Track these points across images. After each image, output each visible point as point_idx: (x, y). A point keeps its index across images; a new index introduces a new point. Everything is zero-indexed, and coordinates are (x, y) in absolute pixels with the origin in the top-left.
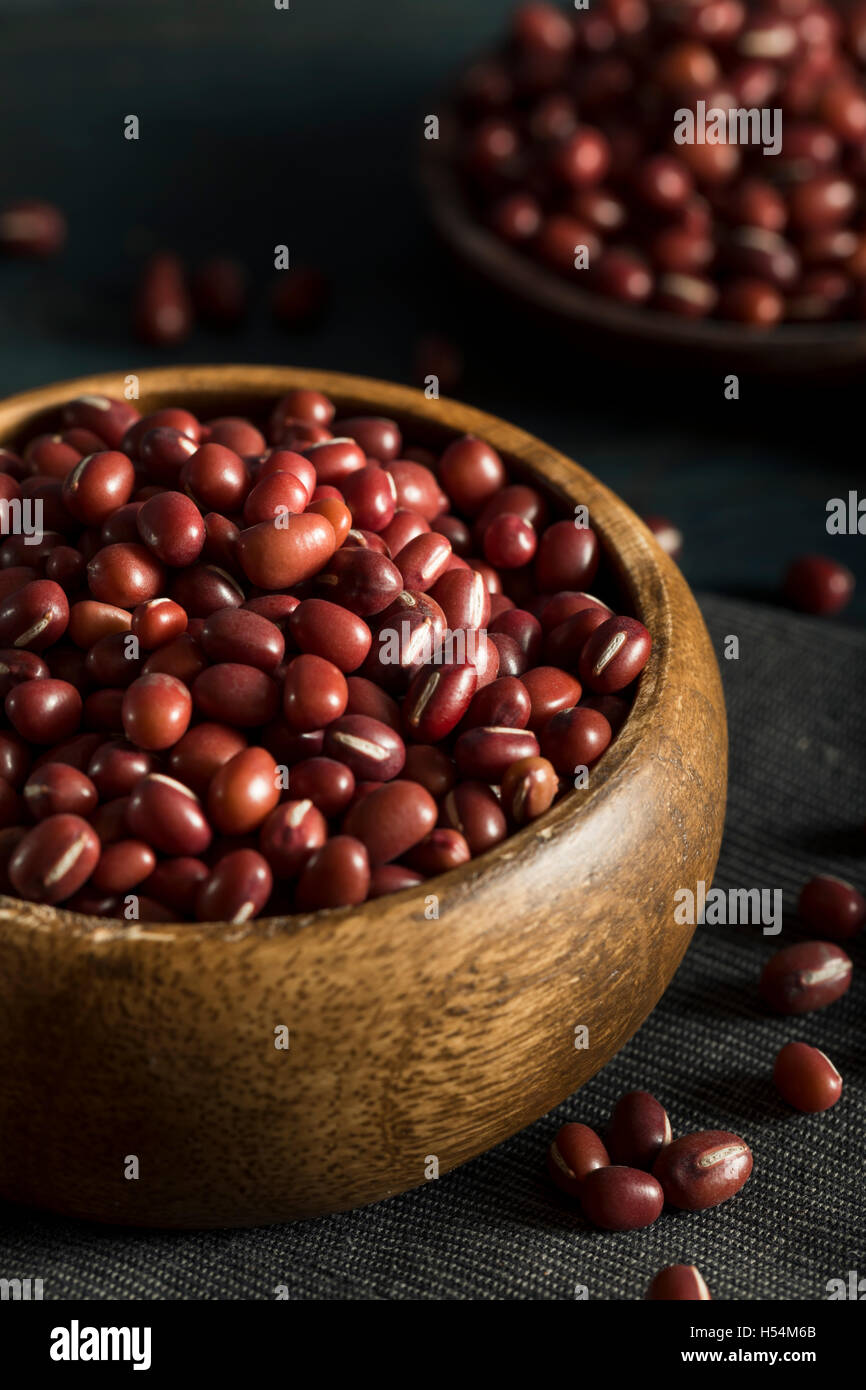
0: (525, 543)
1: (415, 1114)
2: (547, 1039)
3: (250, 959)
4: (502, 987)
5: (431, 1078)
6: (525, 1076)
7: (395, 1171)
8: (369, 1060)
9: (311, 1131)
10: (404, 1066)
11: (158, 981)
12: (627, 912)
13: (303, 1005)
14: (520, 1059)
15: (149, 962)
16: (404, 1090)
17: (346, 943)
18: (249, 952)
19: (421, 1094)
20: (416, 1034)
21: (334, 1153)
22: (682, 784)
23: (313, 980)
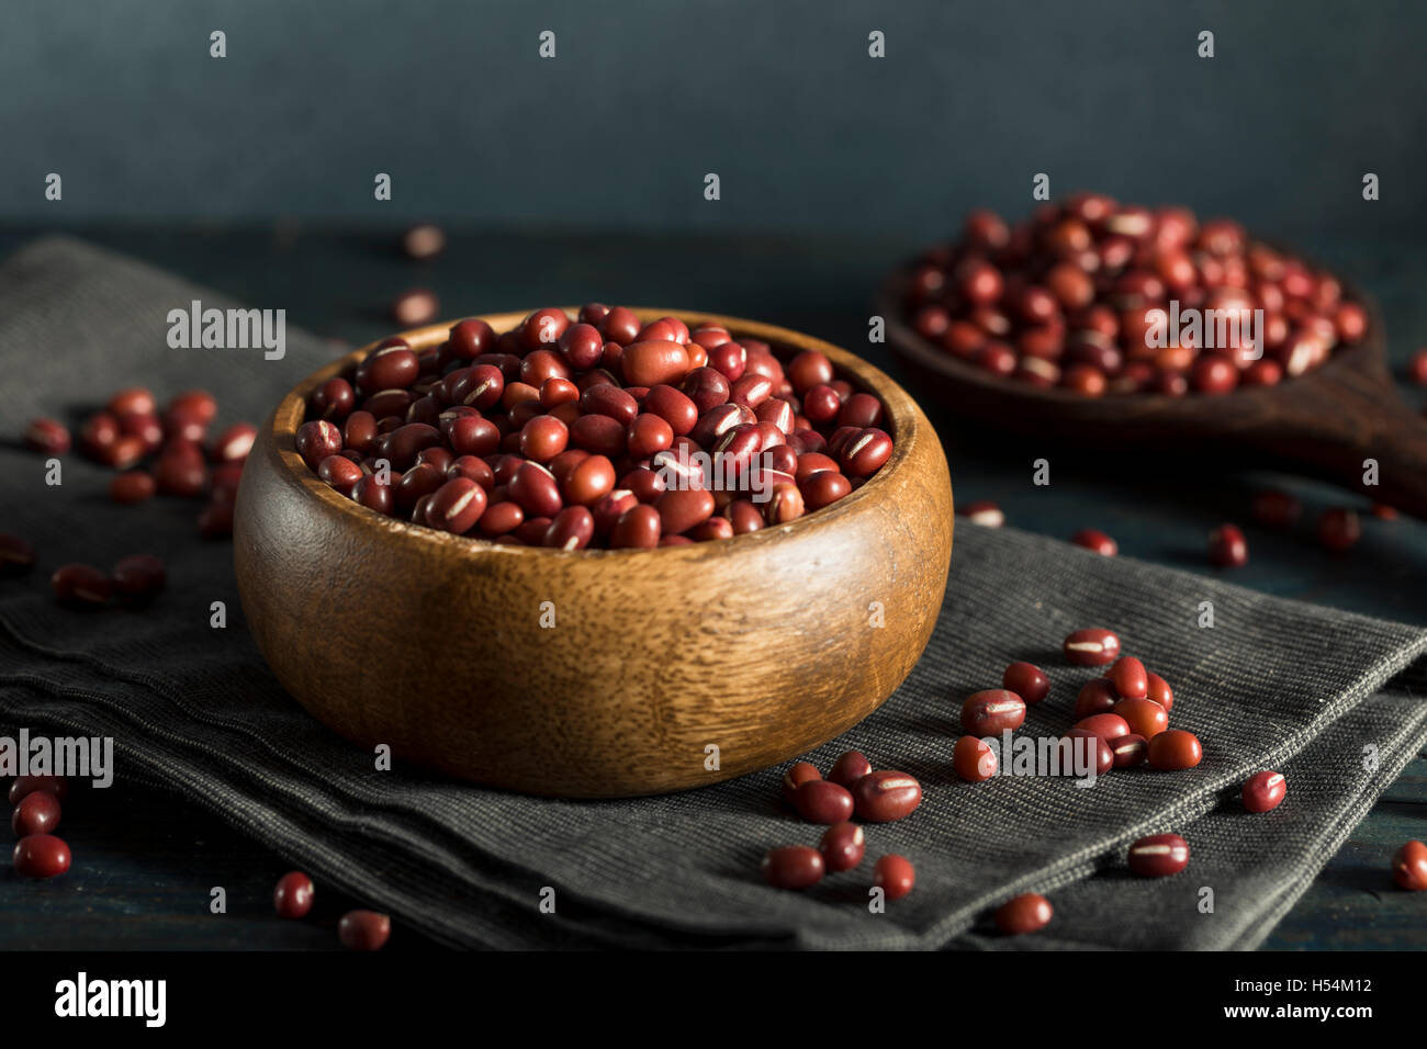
0: (832, 405)
1: (677, 703)
2: (776, 672)
3: (570, 570)
4: (743, 621)
5: (689, 677)
6: (760, 697)
7: (665, 751)
8: (645, 653)
9: (603, 701)
10: (669, 663)
11: (508, 578)
12: (843, 598)
13: (602, 605)
14: (756, 681)
15: (504, 566)
16: (669, 682)
17: (636, 568)
18: (569, 565)
19: (681, 688)
20: (678, 641)
21: (621, 723)
23: (611, 589)
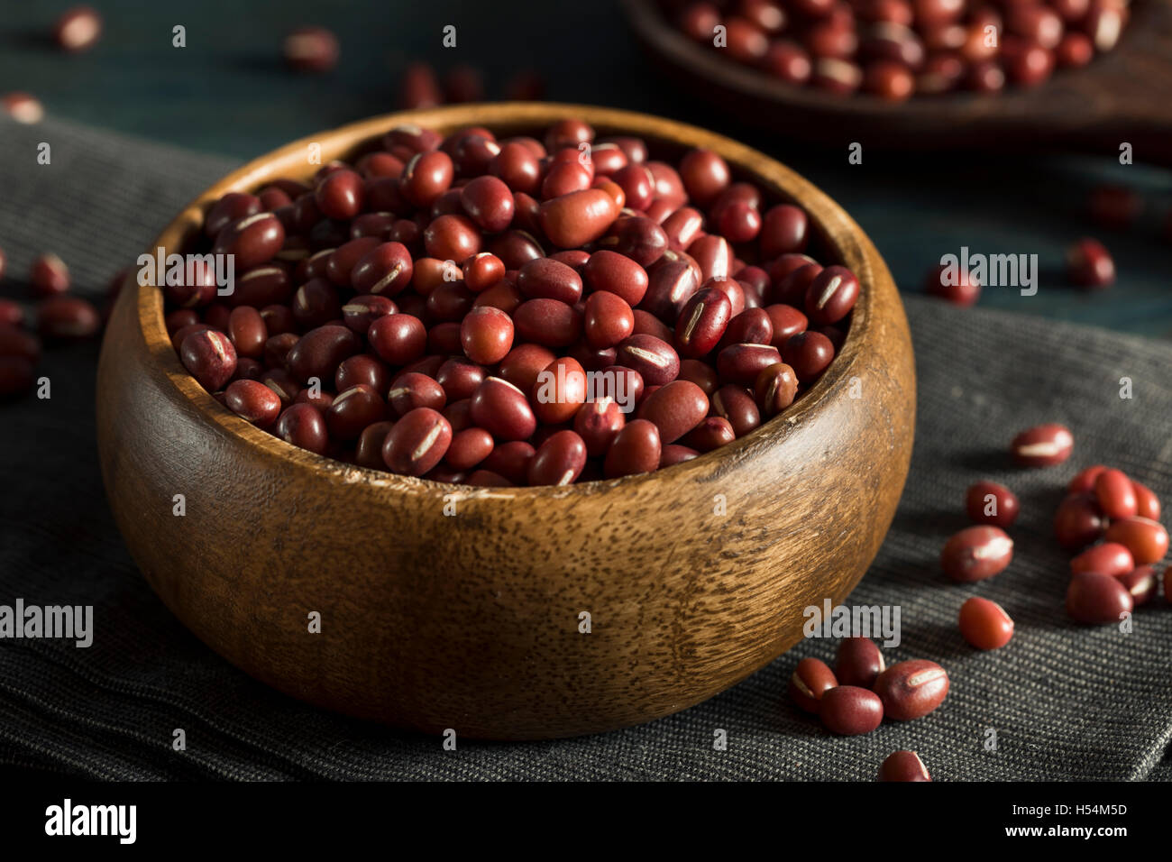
0: (752, 222)
1: (697, 637)
2: (795, 581)
3: (572, 512)
4: (763, 537)
5: (710, 608)
6: (779, 611)
7: (680, 686)
8: (665, 592)
9: (619, 650)
10: (690, 598)
11: (503, 530)
12: (853, 484)
13: (615, 547)
14: (776, 596)
15: (496, 516)
16: (690, 617)
17: (646, 499)
18: (572, 506)
19: (702, 621)
20: (699, 572)
21: (636, 668)
22: (889, 389)
23: (622, 528)
